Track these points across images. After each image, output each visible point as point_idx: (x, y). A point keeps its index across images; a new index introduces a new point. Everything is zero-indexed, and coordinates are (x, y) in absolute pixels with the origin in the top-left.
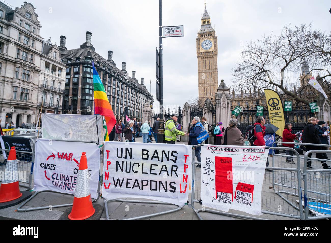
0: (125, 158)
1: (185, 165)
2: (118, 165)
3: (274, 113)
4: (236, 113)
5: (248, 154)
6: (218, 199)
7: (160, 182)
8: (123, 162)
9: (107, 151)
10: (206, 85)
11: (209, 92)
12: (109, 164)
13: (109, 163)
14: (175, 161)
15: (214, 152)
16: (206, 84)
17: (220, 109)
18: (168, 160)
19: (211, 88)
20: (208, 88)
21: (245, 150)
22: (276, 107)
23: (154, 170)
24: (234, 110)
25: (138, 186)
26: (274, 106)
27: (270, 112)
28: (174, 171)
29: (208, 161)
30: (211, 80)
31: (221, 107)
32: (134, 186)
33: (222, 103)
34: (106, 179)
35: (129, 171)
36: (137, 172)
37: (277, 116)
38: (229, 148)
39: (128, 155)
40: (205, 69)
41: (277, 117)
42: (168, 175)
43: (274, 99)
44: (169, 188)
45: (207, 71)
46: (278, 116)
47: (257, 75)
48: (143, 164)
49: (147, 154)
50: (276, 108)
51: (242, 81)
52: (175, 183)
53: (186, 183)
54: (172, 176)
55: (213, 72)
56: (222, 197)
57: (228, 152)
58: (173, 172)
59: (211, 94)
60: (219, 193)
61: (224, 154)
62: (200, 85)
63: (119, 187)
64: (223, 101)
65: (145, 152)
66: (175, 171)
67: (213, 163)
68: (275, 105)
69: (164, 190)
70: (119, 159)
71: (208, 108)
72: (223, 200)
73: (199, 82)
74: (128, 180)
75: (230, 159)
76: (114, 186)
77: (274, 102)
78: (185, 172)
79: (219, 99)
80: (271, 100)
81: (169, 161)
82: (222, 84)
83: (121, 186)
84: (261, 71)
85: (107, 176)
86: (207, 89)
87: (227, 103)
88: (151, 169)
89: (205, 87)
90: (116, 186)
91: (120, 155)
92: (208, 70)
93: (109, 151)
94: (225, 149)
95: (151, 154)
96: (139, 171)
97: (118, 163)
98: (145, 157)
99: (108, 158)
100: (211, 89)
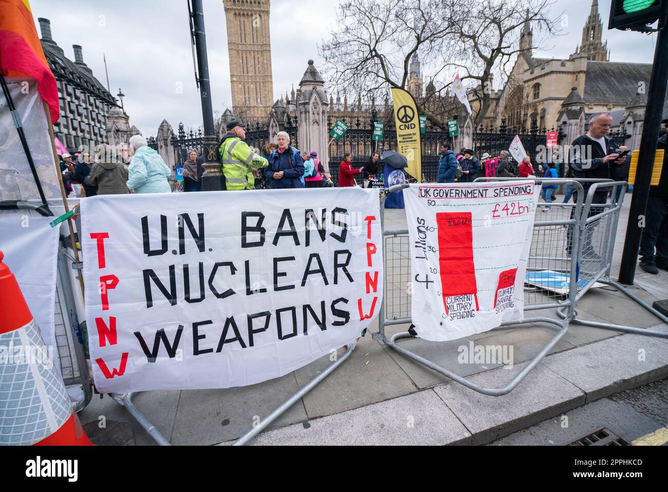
0: (178, 252)
1: (369, 245)
2: (152, 282)
3: (405, 135)
4: (337, 134)
5: (503, 200)
6: (449, 313)
7: (306, 307)
8: (172, 268)
9: (93, 236)
10: (248, 79)
11: (253, 95)
12: (113, 286)
13: (110, 282)
14: (342, 238)
15: (433, 203)
16: (246, 78)
17: (308, 124)
18: (323, 239)
19: (258, 88)
20: (252, 86)
21: (498, 191)
22: (410, 123)
23: (284, 274)
24: (334, 127)
25: (238, 337)
26: (407, 122)
27: (399, 132)
28: (342, 267)
29: (422, 225)
30: (257, 70)
31: (311, 121)
32: (223, 341)
33: (311, 112)
34: (107, 342)
35: (198, 296)
36: (230, 293)
37: (410, 139)
38: (467, 189)
39: (189, 240)
40: (244, 42)
41: (409, 141)
42: (327, 283)
43: (407, 108)
44: (331, 318)
45: (249, 48)
46: (411, 141)
47: (365, 61)
48: (247, 263)
49: (259, 228)
50: (408, 125)
51: (337, 72)
52: (346, 301)
53: (375, 295)
54: (336, 282)
55: (262, 52)
56: (456, 309)
57: (464, 201)
58: (340, 270)
59: (259, 101)
60: (449, 300)
61: (455, 206)
62: (234, 79)
63: (168, 358)
64: (313, 108)
65: (252, 222)
66: (344, 266)
67: (432, 229)
68: (408, 119)
69: (317, 327)
70: (154, 258)
71: (281, 123)
72: (458, 314)
73: (231, 71)
74: (200, 328)
75: (467, 216)
76: (144, 359)
77: (407, 113)
78: (370, 264)
79: (305, 104)
80: (403, 110)
81: (325, 239)
82: (311, 70)
83: (172, 353)
84: (371, 55)
85: (108, 332)
86: (251, 90)
87: (322, 113)
88: (276, 275)
89: (244, 84)
90: (152, 355)
91: (155, 245)
92: (249, 45)
93: (106, 235)
94: (457, 192)
95: (271, 225)
96: (234, 290)
97: (148, 274)
98: (253, 237)
99: (102, 264)
100: (258, 90)
